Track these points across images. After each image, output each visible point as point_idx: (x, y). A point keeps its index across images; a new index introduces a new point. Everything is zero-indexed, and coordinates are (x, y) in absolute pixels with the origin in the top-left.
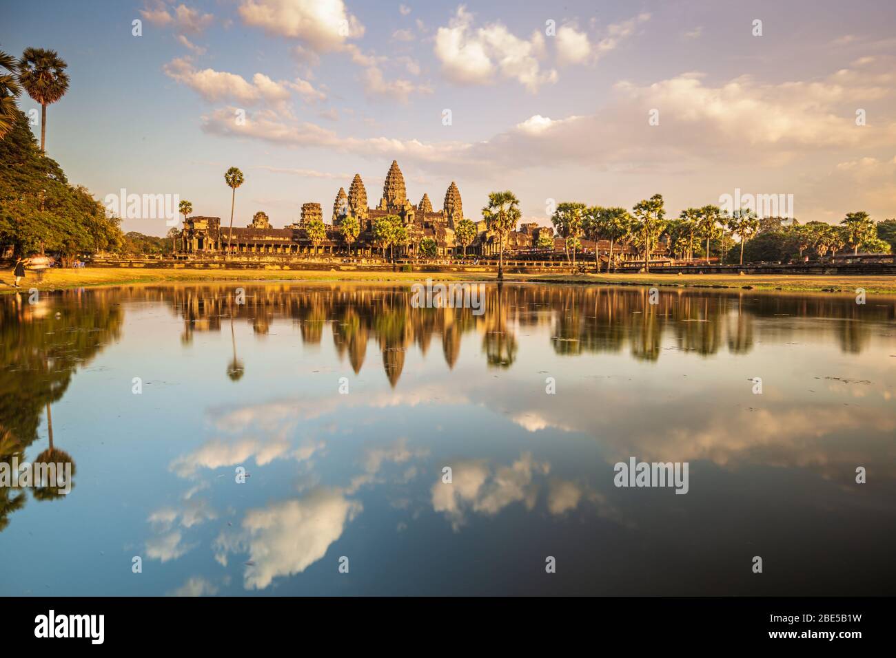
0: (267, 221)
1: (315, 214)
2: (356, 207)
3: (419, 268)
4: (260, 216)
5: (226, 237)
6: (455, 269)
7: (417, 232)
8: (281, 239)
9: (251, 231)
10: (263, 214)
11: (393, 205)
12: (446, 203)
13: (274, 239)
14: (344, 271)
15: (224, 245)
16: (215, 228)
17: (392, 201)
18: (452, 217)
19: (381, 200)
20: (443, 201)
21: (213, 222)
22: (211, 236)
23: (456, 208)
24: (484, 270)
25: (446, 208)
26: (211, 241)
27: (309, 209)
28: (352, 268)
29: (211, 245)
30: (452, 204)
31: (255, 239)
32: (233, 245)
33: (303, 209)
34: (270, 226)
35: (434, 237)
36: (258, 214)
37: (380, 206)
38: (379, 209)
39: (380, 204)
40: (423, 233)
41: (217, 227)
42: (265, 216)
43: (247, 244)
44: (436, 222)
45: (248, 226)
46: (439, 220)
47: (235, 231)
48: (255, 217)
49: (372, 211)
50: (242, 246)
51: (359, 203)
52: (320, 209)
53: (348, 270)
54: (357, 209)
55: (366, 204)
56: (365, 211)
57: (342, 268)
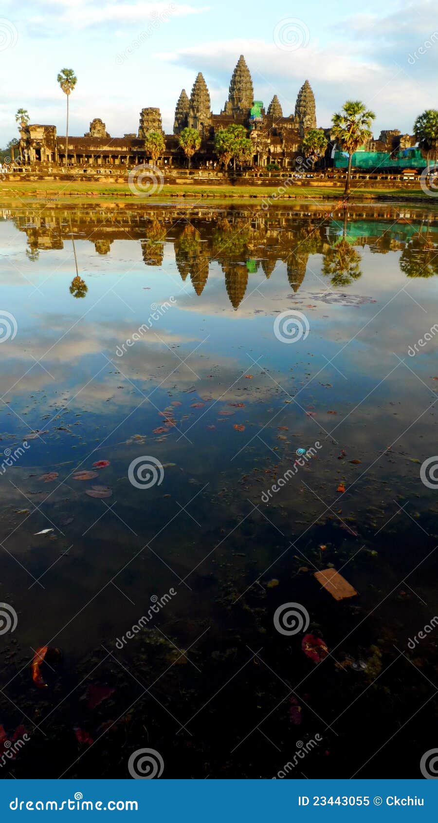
0: (104, 129)
1: (154, 121)
2: (198, 111)
3: (260, 182)
4: (96, 123)
5: (63, 148)
6: (299, 183)
7: (263, 141)
8: (119, 149)
9: (88, 140)
10: (100, 121)
11: (238, 108)
12: (298, 106)
13: (111, 149)
14: (180, 184)
15: (62, 156)
16: (52, 137)
17: (237, 104)
18: (303, 122)
19: (226, 103)
20: (295, 103)
21: (49, 130)
22: (48, 146)
23: (308, 111)
24: (331, 184)
25: (297, 112)
26: (49, 152)
27: (147, 114)
28: (188, 181)
29: (48, 156)
30: (304, 107)
31: (92, 149)
32: (70, 157)
33: (141, 114)
34: (108, 135)
35: (281, 147)
36: (95, 121)
37: (225, 111)
38: (224, 114)
39: (225, 108)
40: (269, 141)
41: (54, 136)
42: (102, 123)
43: (84, 155)
44: (286, 128)
45: (85, 135)
46: (289, 126)
47: (72, 140)
48: (91, 124)
49: (215, 116)
50: (79, 156)
51: (201, 107)
52: (159, 115)
53: (185, 184)
54: (199, 114)
55: (209, 108)
56: (208, 117)
57: (178, 181)
